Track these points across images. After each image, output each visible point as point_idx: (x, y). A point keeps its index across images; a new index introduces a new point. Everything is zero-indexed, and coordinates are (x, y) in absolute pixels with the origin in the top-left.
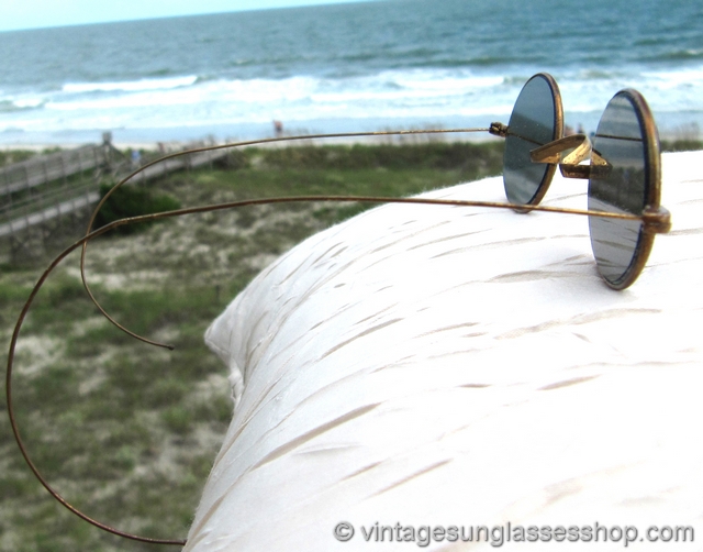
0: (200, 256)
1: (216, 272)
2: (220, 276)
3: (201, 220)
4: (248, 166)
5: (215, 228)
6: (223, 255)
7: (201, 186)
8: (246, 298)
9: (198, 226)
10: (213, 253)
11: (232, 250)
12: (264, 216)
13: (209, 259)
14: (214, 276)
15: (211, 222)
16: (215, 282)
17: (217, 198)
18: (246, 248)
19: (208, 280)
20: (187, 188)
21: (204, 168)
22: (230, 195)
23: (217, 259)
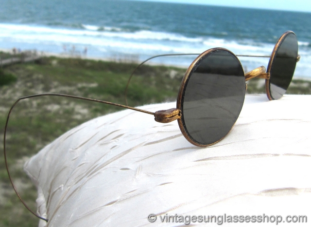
0: (24, 103)
1: (31, 110)
2: (33, 112)
3: (26, 86)
4: (50, 64)
5: (33, 91)
6: (35, 103)
7: (28, 71)
8: (52, 151)
9: (25, 89)
10: (30, 102)
11: (39, 101)
12: (56, 87)
13: (28, 104)
14: (30, 112)
15: (31, 87)
16: (30, 115)
17: (35, 76)
18: (46, 101)
19: (27, 114)
20: (21, 71)
21: (31, 63)
22: (41, 76)
23: (32, 105)
